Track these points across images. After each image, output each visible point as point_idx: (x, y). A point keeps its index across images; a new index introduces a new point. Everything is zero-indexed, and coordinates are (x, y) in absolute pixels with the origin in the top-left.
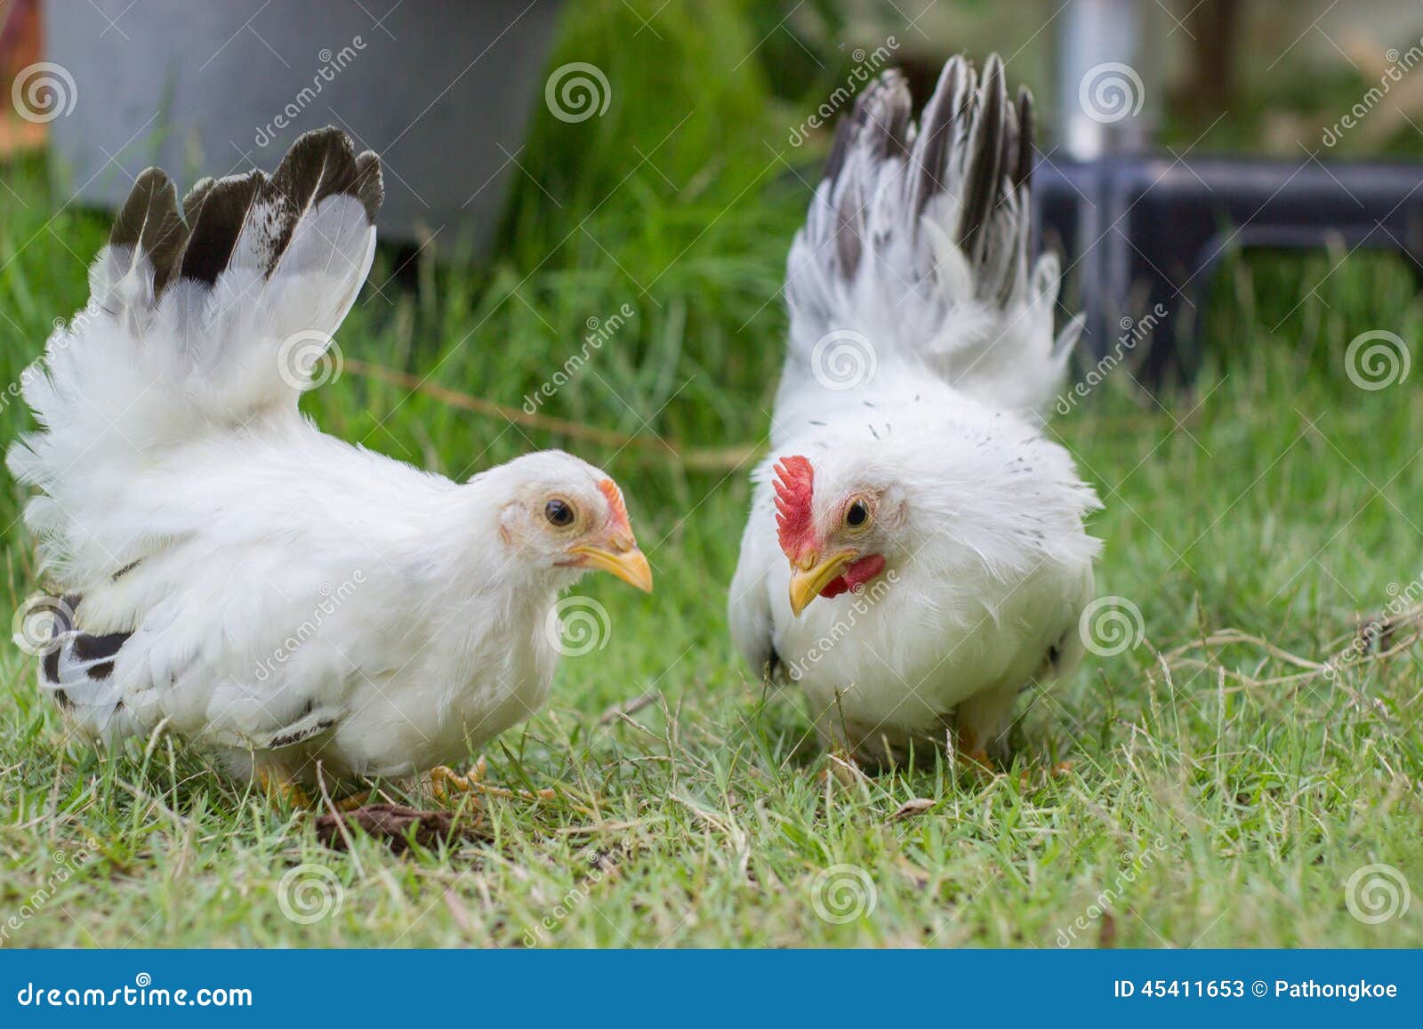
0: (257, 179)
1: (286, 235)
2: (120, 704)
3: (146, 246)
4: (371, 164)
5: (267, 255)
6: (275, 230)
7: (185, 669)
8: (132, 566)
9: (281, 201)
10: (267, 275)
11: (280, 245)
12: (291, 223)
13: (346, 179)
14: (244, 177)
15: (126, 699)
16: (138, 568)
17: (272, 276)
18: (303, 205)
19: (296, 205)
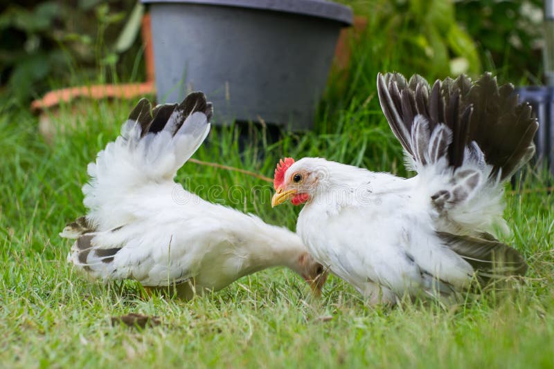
0: (177, 104)
1: (182, 123)
2: (116, 270)
3: (139, 121)
4: (210, 106)
5: (175, 128)
6: (179, 120)
7: (144, 260)
8: (120, 228)
9: (182, 112)
10: (174, 134)
11: (179, 126)
12: (184, 120)
13: (203, 108)
14: (172, 104)
15: (118, 269)
16: (122, 229)
17: (176, 136)
18: (188, 114)
19: (186, 114)
